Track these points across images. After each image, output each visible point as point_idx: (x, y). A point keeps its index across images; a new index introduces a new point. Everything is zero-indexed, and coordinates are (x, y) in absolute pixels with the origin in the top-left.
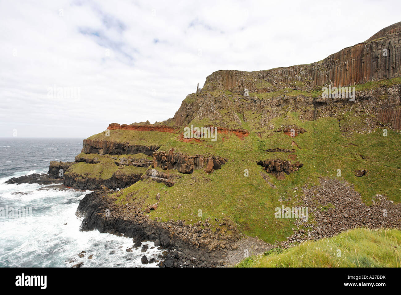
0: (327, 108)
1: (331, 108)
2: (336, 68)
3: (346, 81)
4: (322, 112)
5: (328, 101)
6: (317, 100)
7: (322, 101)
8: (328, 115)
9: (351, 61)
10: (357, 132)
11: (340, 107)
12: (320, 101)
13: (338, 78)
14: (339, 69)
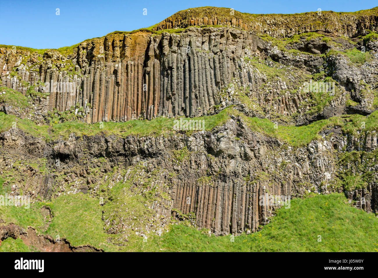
0: (78, 172)
1: (86, 171)
2: (98, 74)
3: (117, 108)
4: (66, 181)
5: (79, 152)
6: (56, 147)
7: (67, 151)
8: (78, 189)
9: (127, 65)
10: (137, 233)
11: (105, 170)
12: (61, 151)
13: (103, 98)
14: (103, 77)
